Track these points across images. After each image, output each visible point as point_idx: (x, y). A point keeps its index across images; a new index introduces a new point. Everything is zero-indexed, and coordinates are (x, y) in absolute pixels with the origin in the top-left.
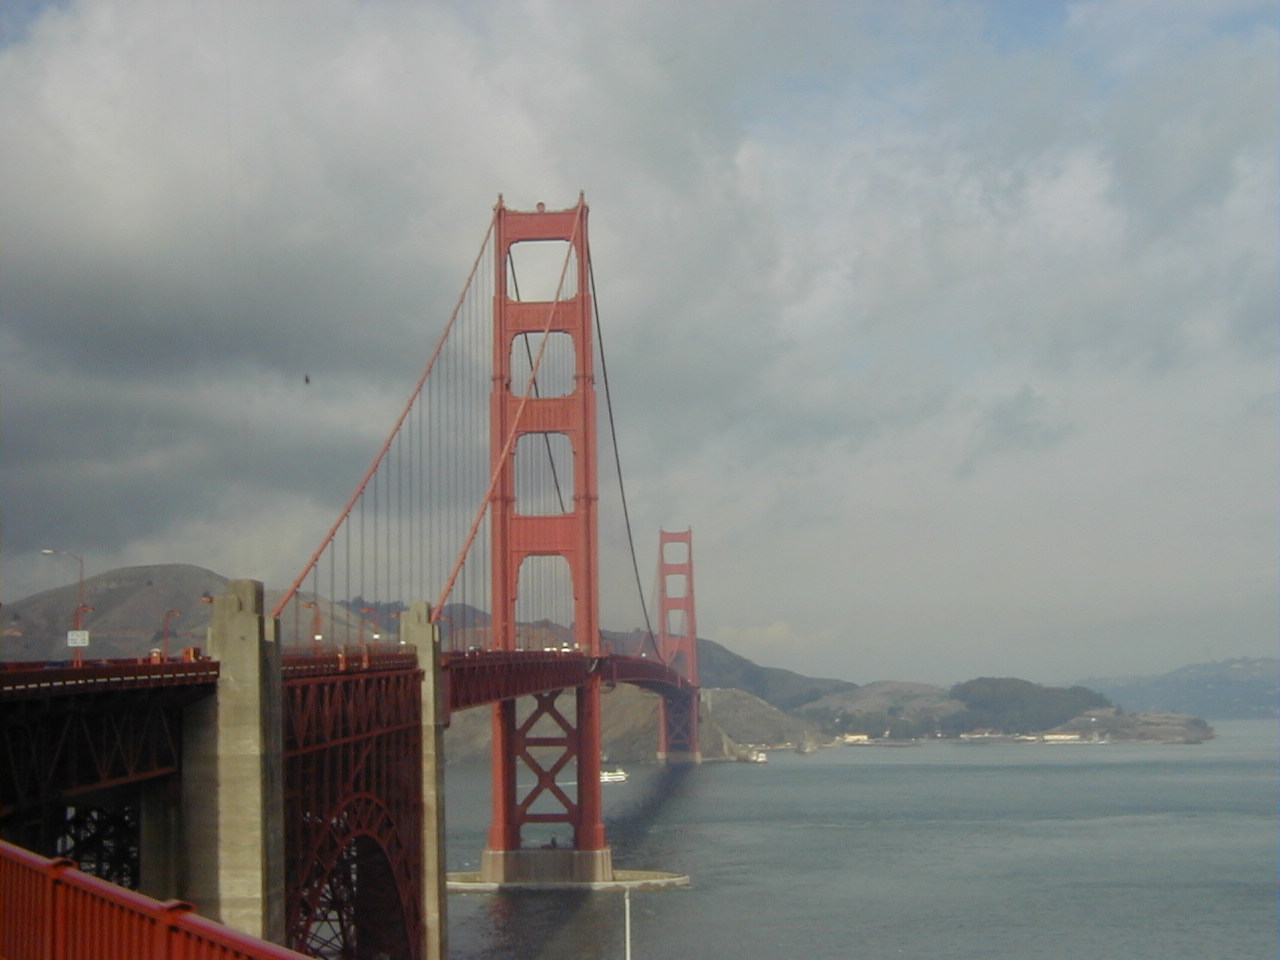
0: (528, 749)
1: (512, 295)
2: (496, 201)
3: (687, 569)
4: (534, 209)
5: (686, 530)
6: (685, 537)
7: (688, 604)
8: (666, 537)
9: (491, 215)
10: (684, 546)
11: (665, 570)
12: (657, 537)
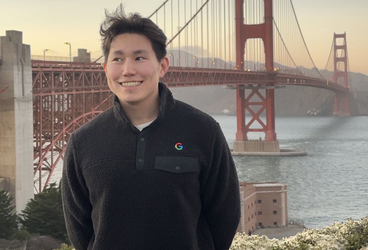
0: (250, 106)
3: (344, 47)
5: (343, 33)
6: (344, 36)
7: (344, 59)
8: (336, 36)
10: (343, 39)
11: (336, 48)
12: (333, 36)
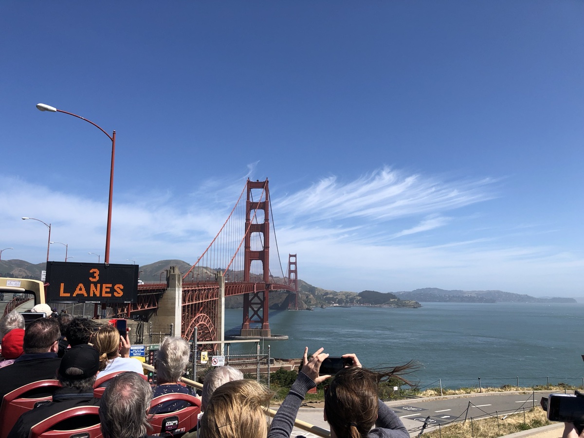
1: (251, 200)
2: (248, 179)
3: (295, 263)
4: (256, 181)
5: (295, 254)
7: (295, 272)
8: (291, 256)
9: (246, 183)
10: (295, 258)
11: (290, 263)
